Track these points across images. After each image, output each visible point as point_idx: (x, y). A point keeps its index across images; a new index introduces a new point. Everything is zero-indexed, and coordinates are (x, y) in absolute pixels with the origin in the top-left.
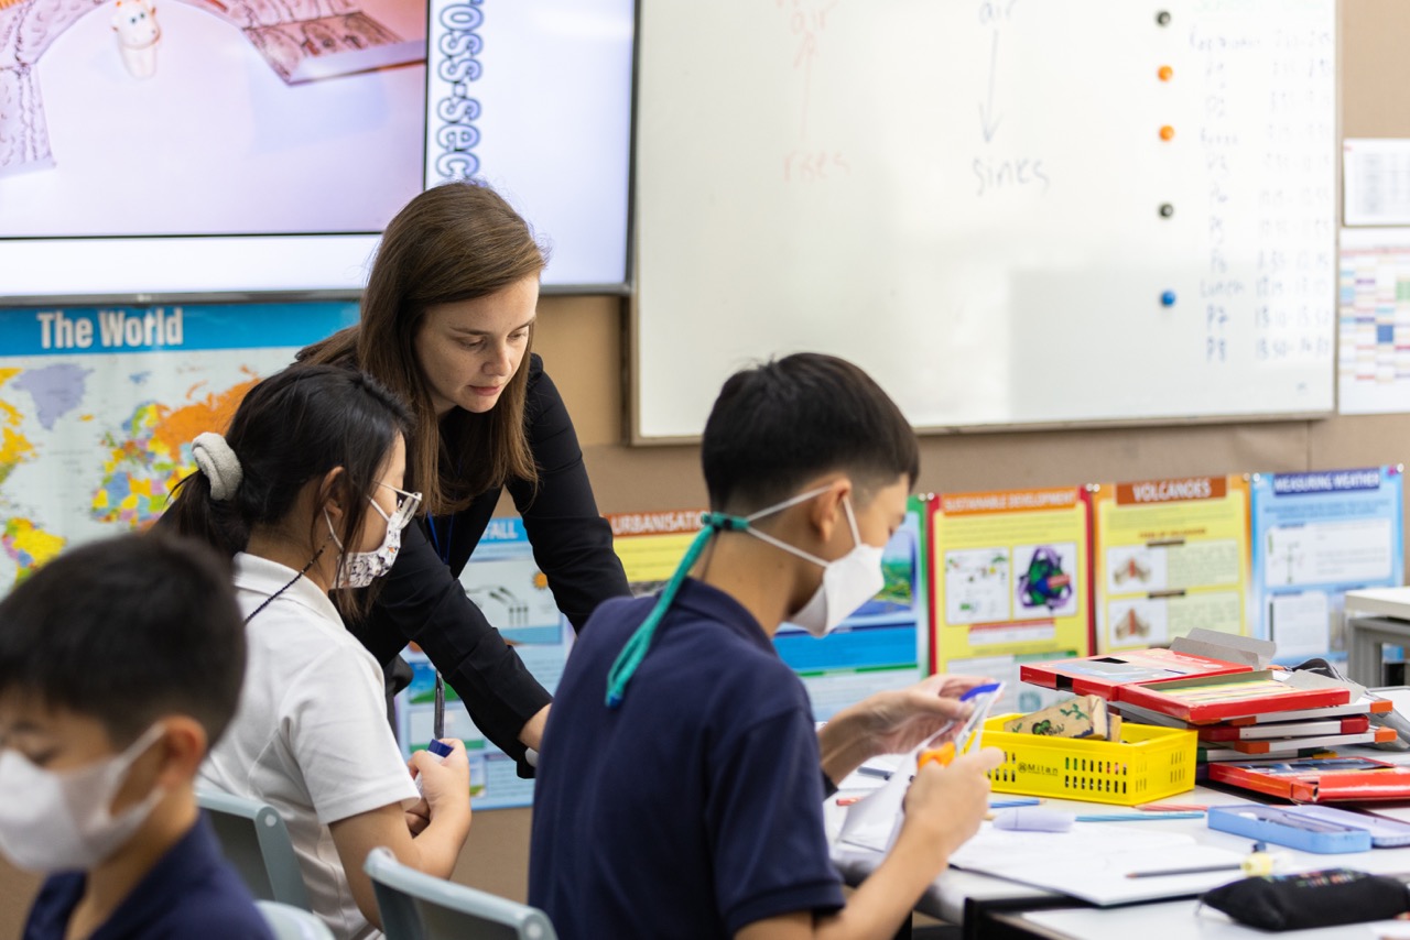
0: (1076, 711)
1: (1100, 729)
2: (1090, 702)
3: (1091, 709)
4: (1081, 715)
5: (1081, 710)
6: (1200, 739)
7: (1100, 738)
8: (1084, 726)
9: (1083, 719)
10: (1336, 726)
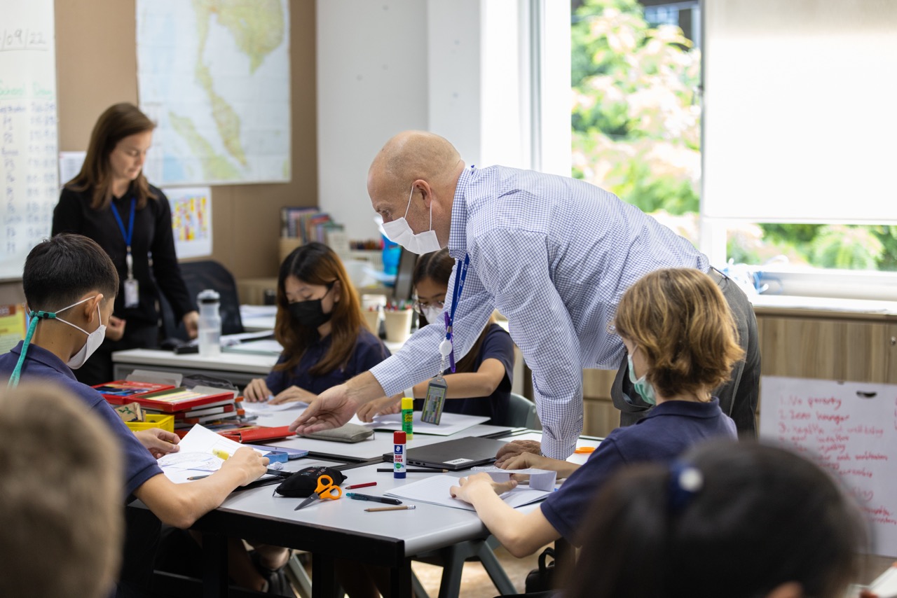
0: (128, 410)
1: (140, 418)
2: (134, 406)
3: (135, 409)
4: (130, 412)
5: (130, 409)
6: (176, 418)
7: (140, 421)
8: (133, 417)
9: (131, 414)
10: (221, 409)
